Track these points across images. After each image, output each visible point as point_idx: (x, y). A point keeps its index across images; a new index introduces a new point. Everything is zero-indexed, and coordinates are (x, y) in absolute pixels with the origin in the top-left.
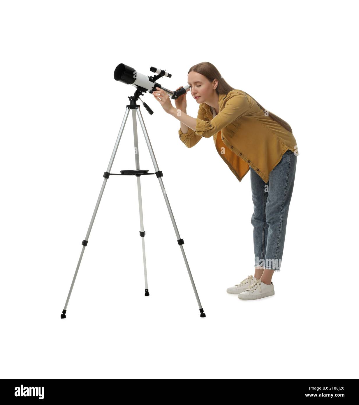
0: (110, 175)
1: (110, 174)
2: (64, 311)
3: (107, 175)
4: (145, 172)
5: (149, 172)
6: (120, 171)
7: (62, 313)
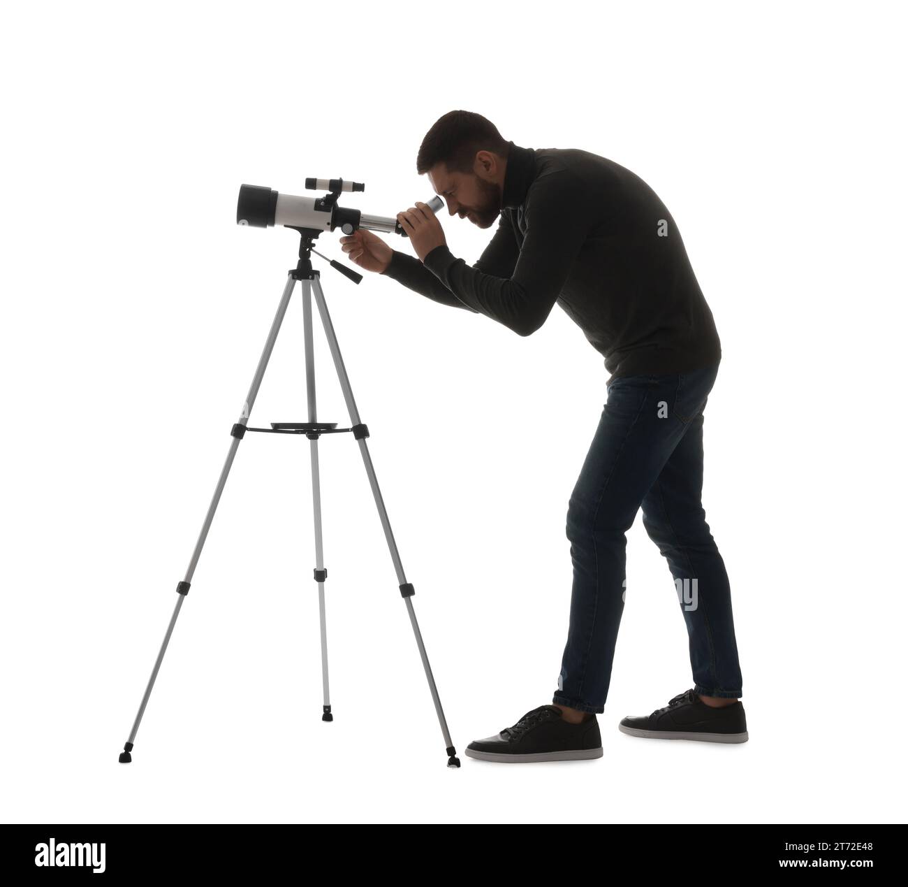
0: (247, 432)
1: (247, 429)
2: (129, 746)
3: (239, 431)
4: (330, 428)
5: (338, 427)
6: (272, 424)
7: (124, 751)
